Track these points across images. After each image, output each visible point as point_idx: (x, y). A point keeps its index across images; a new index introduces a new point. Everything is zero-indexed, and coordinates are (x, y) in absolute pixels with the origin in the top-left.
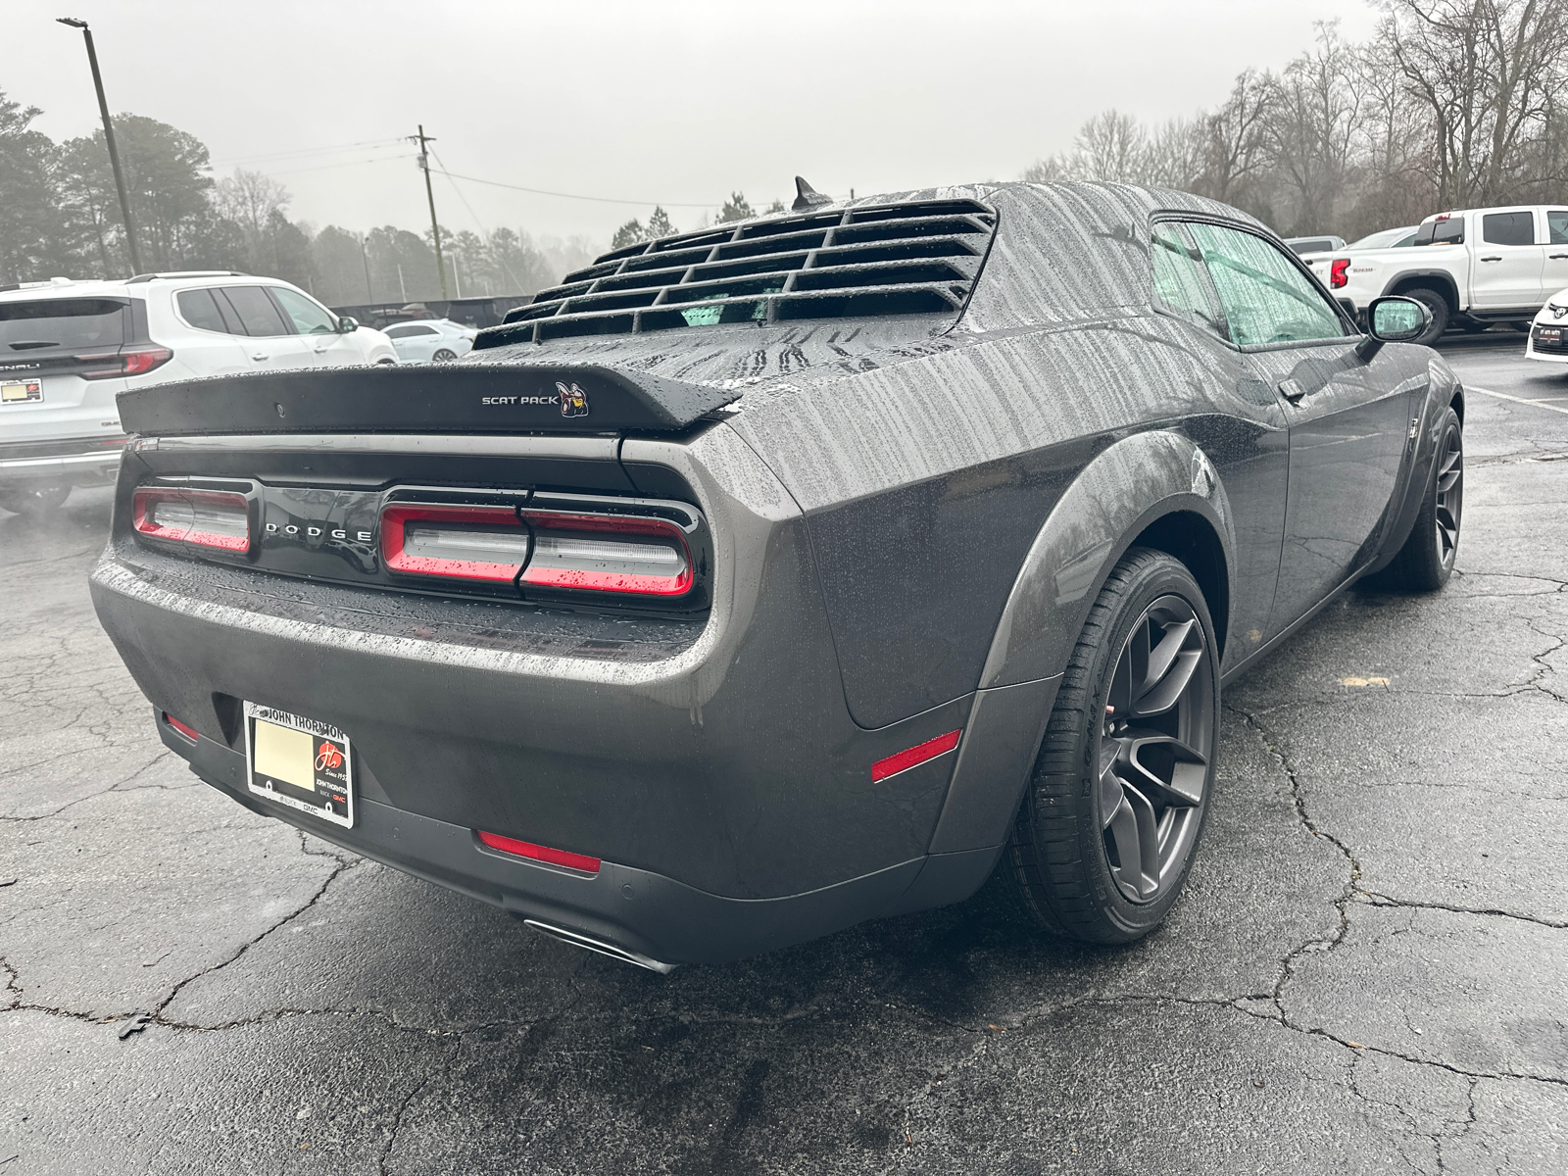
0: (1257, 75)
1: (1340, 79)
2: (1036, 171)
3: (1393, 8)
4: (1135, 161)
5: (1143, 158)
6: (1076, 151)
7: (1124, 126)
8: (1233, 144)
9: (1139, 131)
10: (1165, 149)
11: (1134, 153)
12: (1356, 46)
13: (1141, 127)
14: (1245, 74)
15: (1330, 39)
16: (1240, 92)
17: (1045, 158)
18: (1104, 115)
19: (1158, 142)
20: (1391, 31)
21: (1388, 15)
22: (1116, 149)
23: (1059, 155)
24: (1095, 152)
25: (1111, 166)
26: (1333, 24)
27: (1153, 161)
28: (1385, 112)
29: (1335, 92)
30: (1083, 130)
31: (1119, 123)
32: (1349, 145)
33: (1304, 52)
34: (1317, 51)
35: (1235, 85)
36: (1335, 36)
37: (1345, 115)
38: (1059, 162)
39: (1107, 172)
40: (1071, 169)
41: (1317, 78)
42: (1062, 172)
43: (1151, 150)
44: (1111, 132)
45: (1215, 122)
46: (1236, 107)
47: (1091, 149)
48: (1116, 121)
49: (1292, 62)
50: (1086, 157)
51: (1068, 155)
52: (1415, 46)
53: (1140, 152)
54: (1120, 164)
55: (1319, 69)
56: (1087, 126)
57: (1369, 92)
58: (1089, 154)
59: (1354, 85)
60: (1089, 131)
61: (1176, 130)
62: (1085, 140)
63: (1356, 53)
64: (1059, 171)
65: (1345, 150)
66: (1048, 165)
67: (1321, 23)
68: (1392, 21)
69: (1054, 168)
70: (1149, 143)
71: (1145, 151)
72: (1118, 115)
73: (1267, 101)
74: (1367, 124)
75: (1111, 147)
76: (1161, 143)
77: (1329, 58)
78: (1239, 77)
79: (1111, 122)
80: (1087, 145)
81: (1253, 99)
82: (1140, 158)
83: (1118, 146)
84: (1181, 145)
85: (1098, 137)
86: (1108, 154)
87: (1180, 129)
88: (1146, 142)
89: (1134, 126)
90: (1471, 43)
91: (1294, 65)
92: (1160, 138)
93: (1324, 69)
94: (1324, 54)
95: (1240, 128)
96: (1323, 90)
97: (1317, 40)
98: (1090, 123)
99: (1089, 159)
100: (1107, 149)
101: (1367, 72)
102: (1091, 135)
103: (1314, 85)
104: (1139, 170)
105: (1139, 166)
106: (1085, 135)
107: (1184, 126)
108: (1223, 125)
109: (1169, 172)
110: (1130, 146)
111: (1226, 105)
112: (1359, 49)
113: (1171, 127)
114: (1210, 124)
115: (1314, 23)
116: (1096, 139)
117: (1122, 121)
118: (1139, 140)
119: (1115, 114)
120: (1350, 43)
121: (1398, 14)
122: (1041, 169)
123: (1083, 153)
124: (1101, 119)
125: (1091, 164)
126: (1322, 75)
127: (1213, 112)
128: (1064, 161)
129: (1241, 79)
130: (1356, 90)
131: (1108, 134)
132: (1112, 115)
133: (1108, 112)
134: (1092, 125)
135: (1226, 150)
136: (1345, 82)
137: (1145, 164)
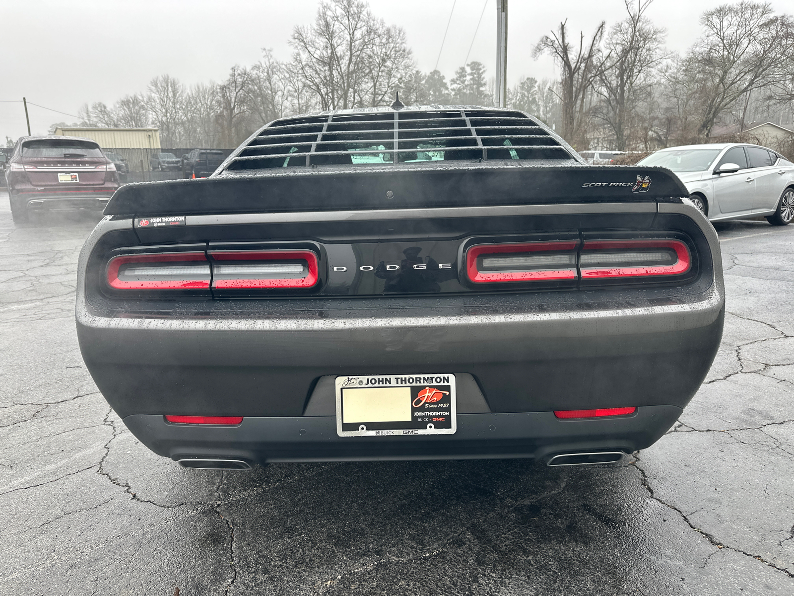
0: (241, 69)
1: (275, 76)
2: (127, 101)
3: (299, 48)
4: (181, 102)
5: (186, 101)
6: (149, 93)
7: (174, 85)
8: (233, 100)
9: (182, 87)
10: (196, 98)
11: (180, 98)
12: (281, 63)
13: (183, 85)
14: (235, 67)
15: (269, 57)
16: (233, 75)
17: (132, 95)
18: (162, 76)
19: (192, 94)
20: (298, 58)
21: (297, 51)
22: (171, 95)
23: (140, 94)
24: (160, 95)
25: (169, 103)
26: (270, 51)
27: (191, 103)
28: (296, 94)
29: (274, 82)
30: (152, 83)
31: (171, 82)
32: (283, 107)
33: (259, 62)
34: (265, 63)
35: (231, 72)
36: (271, 56)
37: (280, 93)
38: (140, 98)
39: (167, 106)
40: (148, 102)
41: (266, 74)
42: (142, 103)
43: (190, 98)
44: (167, 86)
45: (223, 88)
46: (232, 83)
47: (157, 93)
48: (169, 80)
49: (254, 65)
50: (154, 97)
51: (145, 95)
52: (310, 67)
53: (183, 98)
54: (174, 103)
55: (266, 70)
56: (154, 80)
57: (289, 84)
58: (156, 95)
59: (282, 80)
60: (155, 84)
61: (201, 89)
62: (153, 88)
63: (281, 66)
64: (140, 102)
65: (281, 109)
66: (133, 98)
67: (265, 49)
68: (298, 54)
69: (137, 100)
70: (188, 94)
71: (186, 98)
72: (170, 78)
73: (246, 82)
74: (290, 98)
75: (168, 94)
76: (194, 95)
77: (270, 66)
78: (233, 68)
79: (166, 80)
80: (155, 91)
81: (240, 80)
82: (184, 101)
83: (172, 93)
84: (204, 97)
85: (160, 87)
86: (167, 97)
87: (203, 89)
88: (186, 94)
89: (179, 84)
90: (331, 70)
91: (255, 67)
92: (194, 92)
93: (268, 70)
94: (268, 64)
95: (235, 93)
96: (269, 79)
97: (264, 57)
98: (155, 80)
99: (156, 98)
100: (166, 94)
101: (287, 75)
102: (156, 85)
103: (265, 78)
104: (184, 107)
105: (184, 105)
106: (153, 85)
107: (205, 88)
108: (227, 90)
109: (199, 110)
110: (178, 94)
111: (227, 81)
112: (282, 64)
113: (198, 88)
114: (220, 89)
115: (262, 49)
116: (159, 88)
117: (172, 82)
118: (182, 92)
119: (168, 77)
120: (278, 61)
121: (301, 51)
122: (129, 100)
123: (153, 95)
124: (161, 78)
125: (158, 101)
126: (268, 73)
127: (221, 83)
128: (143, 97)
129: (233, 69)
130: (283, 82)
131: (166, 87)
132: (167, 77)
133: (165, 76)
134: (157, 81)
135: (229, 102)
136: (278, 78)
137: (187, 104)
